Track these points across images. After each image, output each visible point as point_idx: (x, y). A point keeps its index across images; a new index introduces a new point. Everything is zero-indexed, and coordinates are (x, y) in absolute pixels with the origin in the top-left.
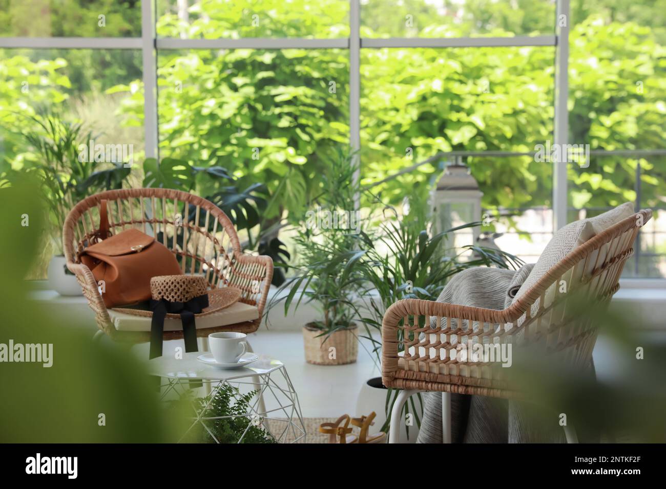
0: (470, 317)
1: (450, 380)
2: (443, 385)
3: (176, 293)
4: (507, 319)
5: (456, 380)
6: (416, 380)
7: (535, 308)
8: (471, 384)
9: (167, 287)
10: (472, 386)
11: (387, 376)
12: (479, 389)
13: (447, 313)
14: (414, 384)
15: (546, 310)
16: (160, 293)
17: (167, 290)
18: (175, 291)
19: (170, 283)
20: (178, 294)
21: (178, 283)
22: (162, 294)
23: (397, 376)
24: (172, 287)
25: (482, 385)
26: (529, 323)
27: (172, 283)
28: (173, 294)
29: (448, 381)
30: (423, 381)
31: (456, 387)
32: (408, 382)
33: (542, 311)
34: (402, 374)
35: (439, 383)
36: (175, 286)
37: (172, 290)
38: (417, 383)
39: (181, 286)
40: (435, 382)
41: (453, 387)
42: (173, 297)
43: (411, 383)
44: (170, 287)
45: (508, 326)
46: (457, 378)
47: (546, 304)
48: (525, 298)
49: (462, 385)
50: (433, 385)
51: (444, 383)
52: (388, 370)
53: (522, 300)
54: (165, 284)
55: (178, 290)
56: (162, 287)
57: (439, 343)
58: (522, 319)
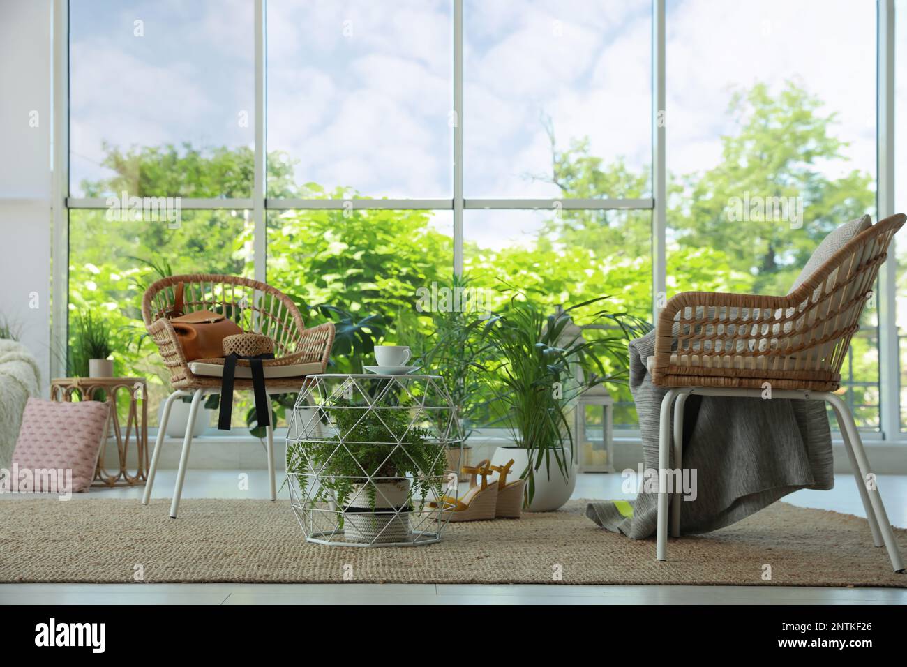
0: (752, 304)
1: (725, 372)
2: (716, 379)
3: (246, 349)
4: (791, 304)
5: (730, 373)
6: (688, 376)
7: (816, 294)
8: (745, 376)
9: (238, 344)
10: (746, 378)
11: (659, 372)
12: (753, 380)
13: (729, 302)
14: (686, 379)
15: (828, 295)
16: (231, 349)
17: (238, 346)
18: (245, 347)
19: (241, 340)
20: (248, 349)
21: (248, 340)
22: (234, 350)
23: (669, 372)
24: (243, 343)
25: (757, 376)
26: (810, 309)
27: (243, 340)
28: (243, 350)
29: (722, 373)
30: (695, 376)
31: (730, 380)
32: (679, 378)
33: (824, 296)
34: (674, 371)
35: (712, 377)
36: (246, 343)
37: (243, 346)
38: (690, 378)
39: (251, 343)
40: (708, 376)
41: (726, 379)
42: (243, 352)
43: (683, 378)
44: (240, 343)
45: (790, 312)
46: (731, 371)
47: (828, 291)
48: (810, 282)
49: (735, 377)
50: (706, 379)
51: (717, 377)
52: (661, 366)
53: (807, 284)
54: (236, 341)
55: (249, 346)
56: (234, 344)
57: (716, 335)
58: (804, 304)
